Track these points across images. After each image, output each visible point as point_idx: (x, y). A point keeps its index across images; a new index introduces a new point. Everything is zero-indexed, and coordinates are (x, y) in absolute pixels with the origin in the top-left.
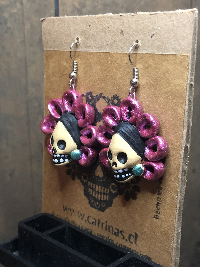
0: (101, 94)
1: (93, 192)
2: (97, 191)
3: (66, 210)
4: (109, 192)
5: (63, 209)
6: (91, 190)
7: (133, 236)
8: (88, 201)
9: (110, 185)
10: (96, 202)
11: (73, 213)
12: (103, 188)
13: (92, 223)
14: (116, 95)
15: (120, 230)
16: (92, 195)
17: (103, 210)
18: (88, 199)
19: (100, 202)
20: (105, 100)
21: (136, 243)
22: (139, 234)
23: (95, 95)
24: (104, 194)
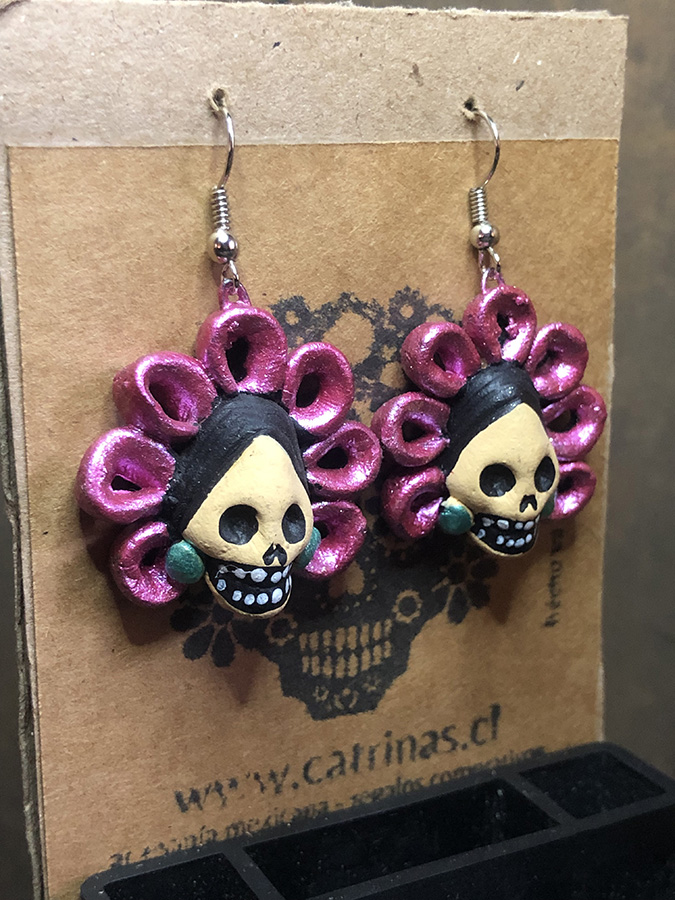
0: (346, 297)
1: (321, 664)
2: (339, 648)
3: (193, 806)
4: (392, 629)
5: (176, 808)
6: (316, 660)
7: (486, 720)
8: (304, 706)
9: (392, 604)
10: (339, 692)
11: (229, 794)
12: (365, 628)
14: (407, 290)
15: (440, 729)
16: (321, 679)
17: (369, 703)
19: (356, 683)
20: (365, 316)
21: (494, 733)
22: (500, 701)
23: (314, 304)
24: (371, 646)
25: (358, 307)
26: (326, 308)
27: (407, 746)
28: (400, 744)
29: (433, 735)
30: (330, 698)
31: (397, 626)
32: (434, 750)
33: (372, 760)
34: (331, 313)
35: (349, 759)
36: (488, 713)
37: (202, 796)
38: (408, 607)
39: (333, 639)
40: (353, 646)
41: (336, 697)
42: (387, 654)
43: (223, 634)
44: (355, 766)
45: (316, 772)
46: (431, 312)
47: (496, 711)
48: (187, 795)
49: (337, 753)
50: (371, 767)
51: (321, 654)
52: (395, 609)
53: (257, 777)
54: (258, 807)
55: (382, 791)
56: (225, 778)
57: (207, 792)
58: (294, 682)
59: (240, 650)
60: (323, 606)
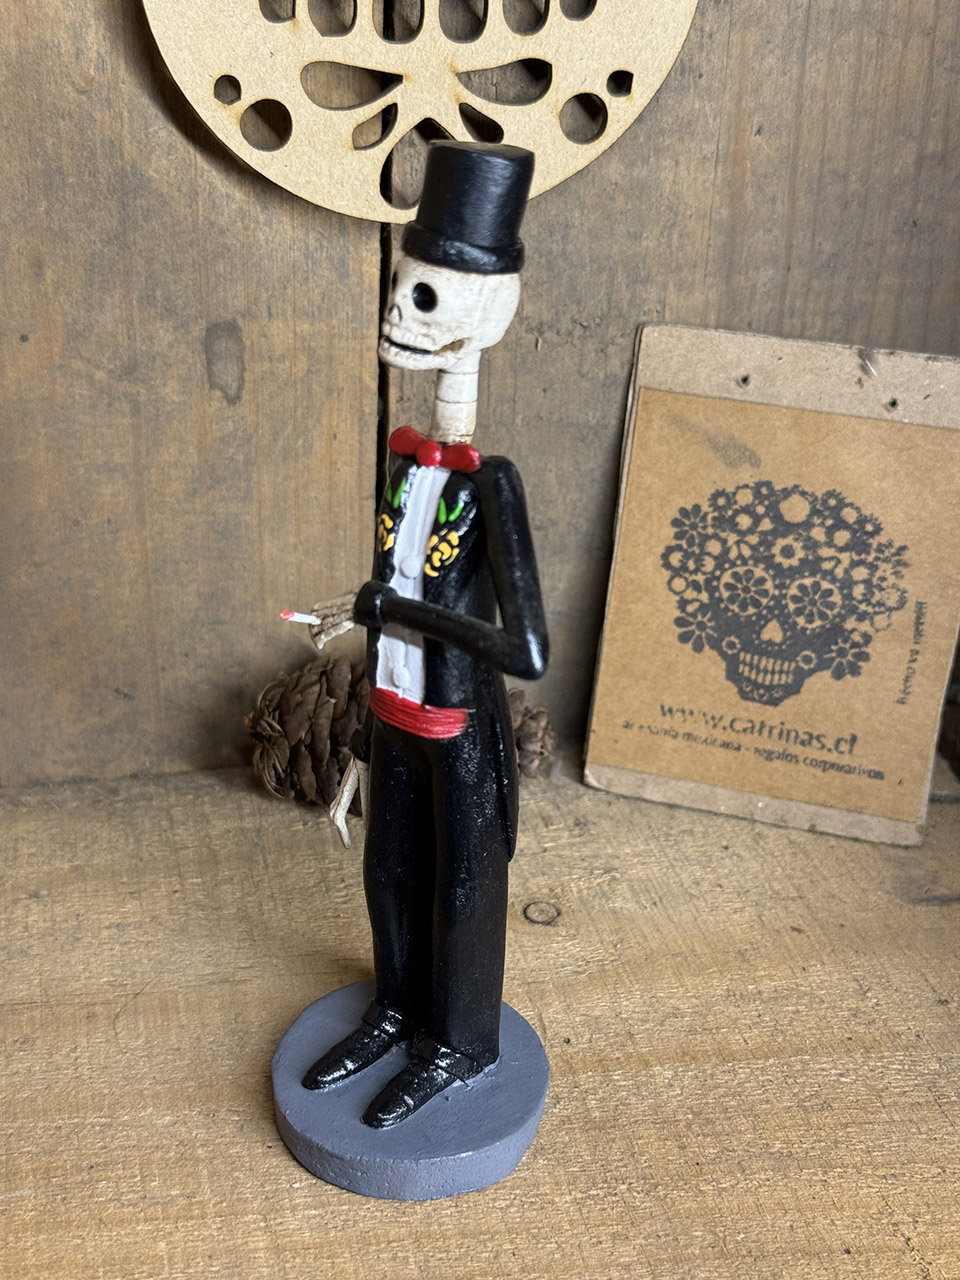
0: (796, 487)
1: (750, 671)
2: (762, 667)
3: (668, 715)
4: (795, 669)
5: (660, 712)
6: (747, 669)
7: (846, 741)
8: (736, 690)
9: (797, 655)
10: (758, 689)
11: (688, 717)
12: (779, 662)
13: (741, 729)
14: (834, 491)
15: (815, 734)
16: (748, 679)
17: (775, 702)
18: (737, 686)
19: (770, 688)
20: (806, 499)
21: (851, 751)
22: (859, 735)
23: (778, 487)
24: (781, 672)
25: (803, 494)
26: (785, 489)
27: (793, 734)
28: (789, 732)
29: (811, 736)
30: (752, 691)
31: (798, 667)
32: (810, 743)
33: (770, 732)
34: (787, 493)
35: (757, 728)
36: (849, 738)
37: (674, 711)
38: (807, 660)
39: (759, 660)
40: (770, 668)
41: (755, 692)
42: (789, 681)
43: (700, 637)
44: (760, 732)
45: (738, 726)
46: (847, 505)
47: (854, 739)
48: (666, 708)
49: (751, 721)
50: (769, 737)
51: (751, 665)
52: (799, 658)
53: (705, 715)
54: (702, 730)
55: (773, 753)
56: (687, 708)
57: (677, 710)
58: (733, 675)
59: (707, 648)
60: (756, 642)
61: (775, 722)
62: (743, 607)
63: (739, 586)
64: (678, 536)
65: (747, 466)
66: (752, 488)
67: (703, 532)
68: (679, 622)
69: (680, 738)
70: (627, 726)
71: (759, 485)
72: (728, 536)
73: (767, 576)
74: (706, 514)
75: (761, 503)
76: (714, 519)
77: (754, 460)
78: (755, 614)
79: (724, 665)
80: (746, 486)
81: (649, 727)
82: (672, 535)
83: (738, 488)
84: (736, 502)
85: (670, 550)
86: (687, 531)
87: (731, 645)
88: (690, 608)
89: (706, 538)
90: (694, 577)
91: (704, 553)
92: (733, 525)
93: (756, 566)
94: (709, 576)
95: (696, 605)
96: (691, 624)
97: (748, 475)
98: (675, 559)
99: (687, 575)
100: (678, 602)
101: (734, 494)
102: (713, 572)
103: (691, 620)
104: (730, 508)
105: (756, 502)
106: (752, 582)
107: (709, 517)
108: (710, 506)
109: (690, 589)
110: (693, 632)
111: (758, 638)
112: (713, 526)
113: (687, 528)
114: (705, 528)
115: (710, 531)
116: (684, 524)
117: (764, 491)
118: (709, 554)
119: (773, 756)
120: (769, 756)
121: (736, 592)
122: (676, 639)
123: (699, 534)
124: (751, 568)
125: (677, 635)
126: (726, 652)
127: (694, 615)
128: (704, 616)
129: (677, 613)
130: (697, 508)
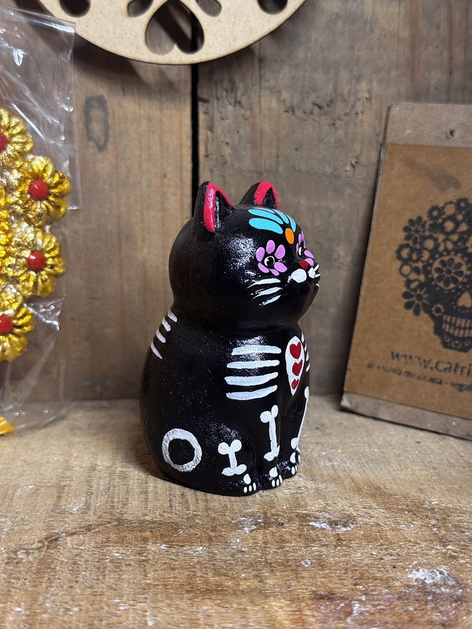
30: (450, 342)
33: (462, 371)
35: (453, 368)
37: (400, 357)
39: (456, 321)
40: (463, 326)
41: (453, 342)
43: (418, 305)
44: (455, 371)
45: (441, 367)
48: (395, 354)
49: (449, 363)
50: (461, 374)
51: (450, 324)
54: (417, 370)
55: (463, 386)
56: (408, 354)
57: (401, 356)
58: (438, 331)
59: (422, 312)
60: (454, 307)
61: (465, 364)
62: (447, 283)
63: (444, 269)
64: (408, 238)
65: (452, 189)
66: (454, 203)
67: (423, 235)
68: (406, 295)
69: (403, 375)
70: (370, 366)
71: (460, 201)
72: (438, 236)
73: (462, 262)
74: (425, 222)
75: (460, 213)
76: (431, 225)
77: (457, 185)
78: (454, 288)
79: (432, 324)
80: (451, 202)
81: (383, 367)
82: (403, 237)
83: (446, 204)
84: (444, 213)
85: (402, 247)
86: (413, 234)
87: (438, 310)
88: (413, 286)
89: (424, 238)
90: (416, 265)
91: (423, 248)
92: (441, 228)
93: (456, 255)
94: (425, 263)
95: (416, 283)
96: (413, 296)
97: (452, 195)
98: (405, 253)
99: (411, 264)
100: (405, 282)
101: (443, 208)
102: (428, 261)
103: (413, 293)
104: (440, 218)
105: (457, 212)
106: (452, 266)
107: (427, 224)
108: (427, 217)
109: (413, 272)
110: (414, 302)
111: (456, 304)
112: (430, 230)
113: (413, 233)
114: (424, 231)
115: (427, 233)
116: (411, 229)
117: (463, 205)
118: (426, 249)
119: (463, 388)
120: (461, 387)
121: (442, 274)
122: (403, 307)
123: (421, 236)
124: (452, 257)
125: (403, 304)
126: (434, 315)
127: (415, 290)
128: (422, 290)
129: (404, 289)
130: (420, 219)
